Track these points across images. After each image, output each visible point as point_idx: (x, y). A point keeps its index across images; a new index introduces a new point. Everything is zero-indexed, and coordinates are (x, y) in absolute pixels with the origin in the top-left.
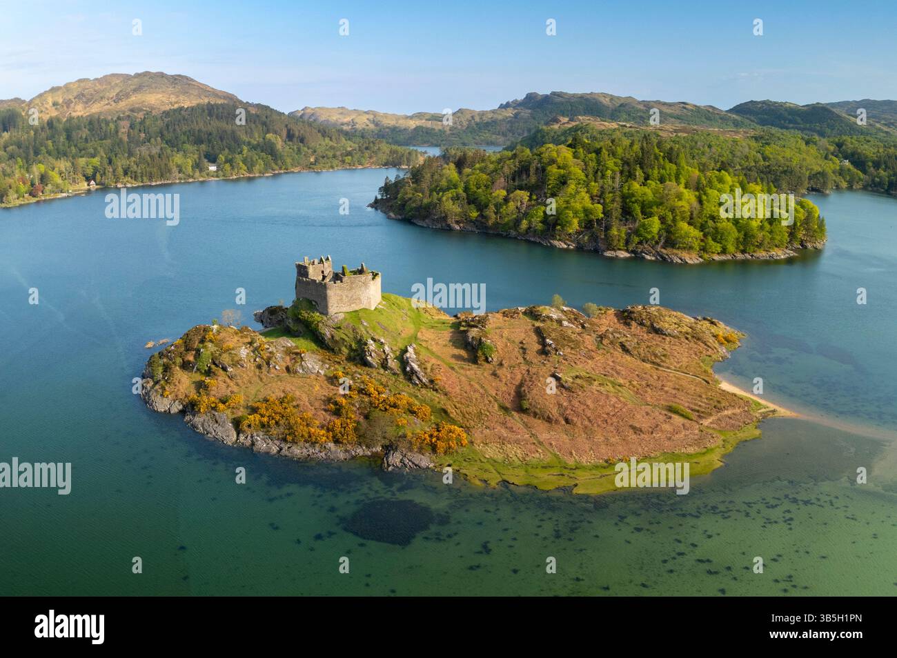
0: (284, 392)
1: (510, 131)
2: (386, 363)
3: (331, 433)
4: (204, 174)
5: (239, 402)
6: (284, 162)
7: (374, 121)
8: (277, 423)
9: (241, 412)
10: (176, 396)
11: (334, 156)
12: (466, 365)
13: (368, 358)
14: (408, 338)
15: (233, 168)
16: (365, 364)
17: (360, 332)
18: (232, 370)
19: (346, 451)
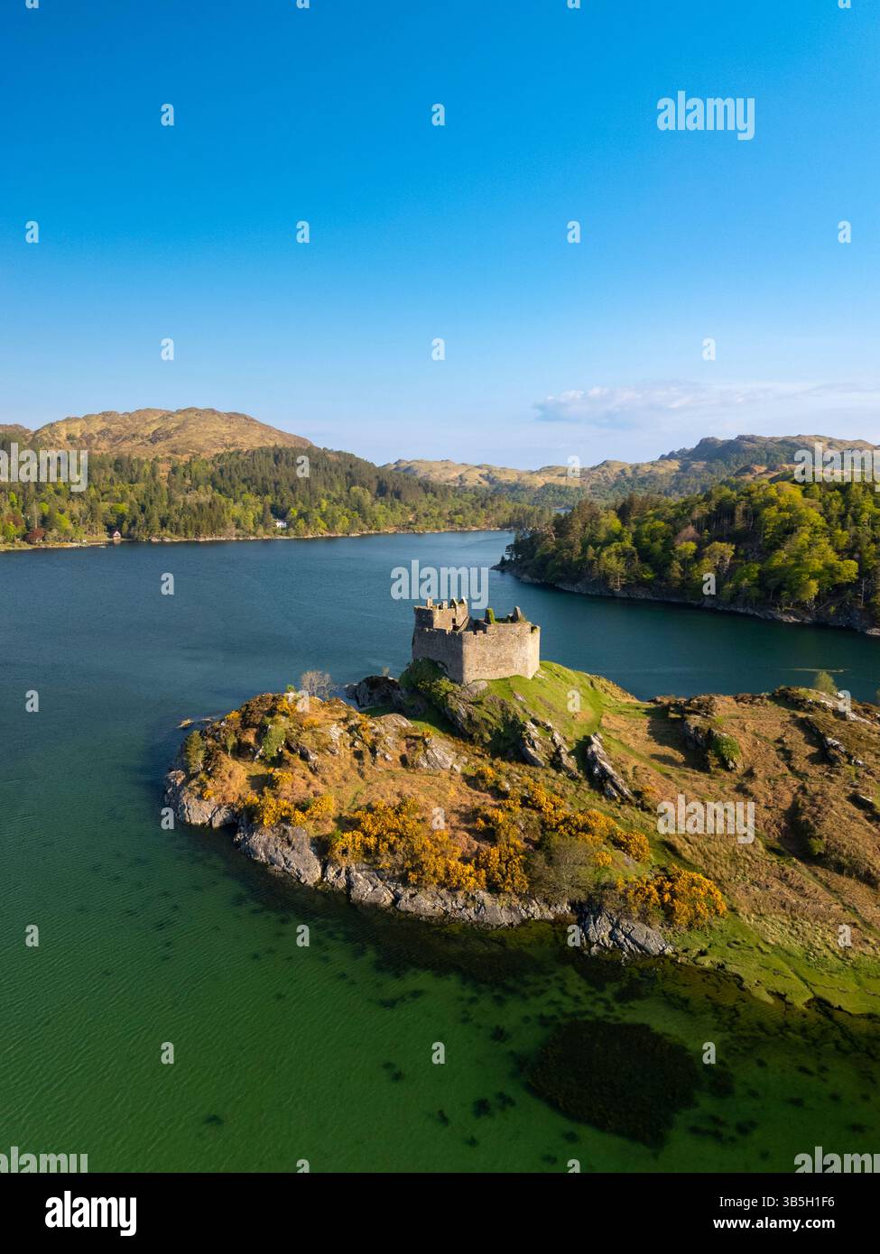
0: (399, 795)
1: (676, 489)
2: (558, 759)
3: (484, 871)
4: (269, 531)
5: (328, 809)
6: (375, 520)
7: (488, 477)
8: (391, 848)
9: (329, 828)
10: (224, 798)
11: (440, 514)
12: (690, 772)
13: (529, 749)
14: (588, 725)
15: (307, 523)
16: (527, 760)
17: (512, 711)
18: (316, 757)
19: (511, 908)
